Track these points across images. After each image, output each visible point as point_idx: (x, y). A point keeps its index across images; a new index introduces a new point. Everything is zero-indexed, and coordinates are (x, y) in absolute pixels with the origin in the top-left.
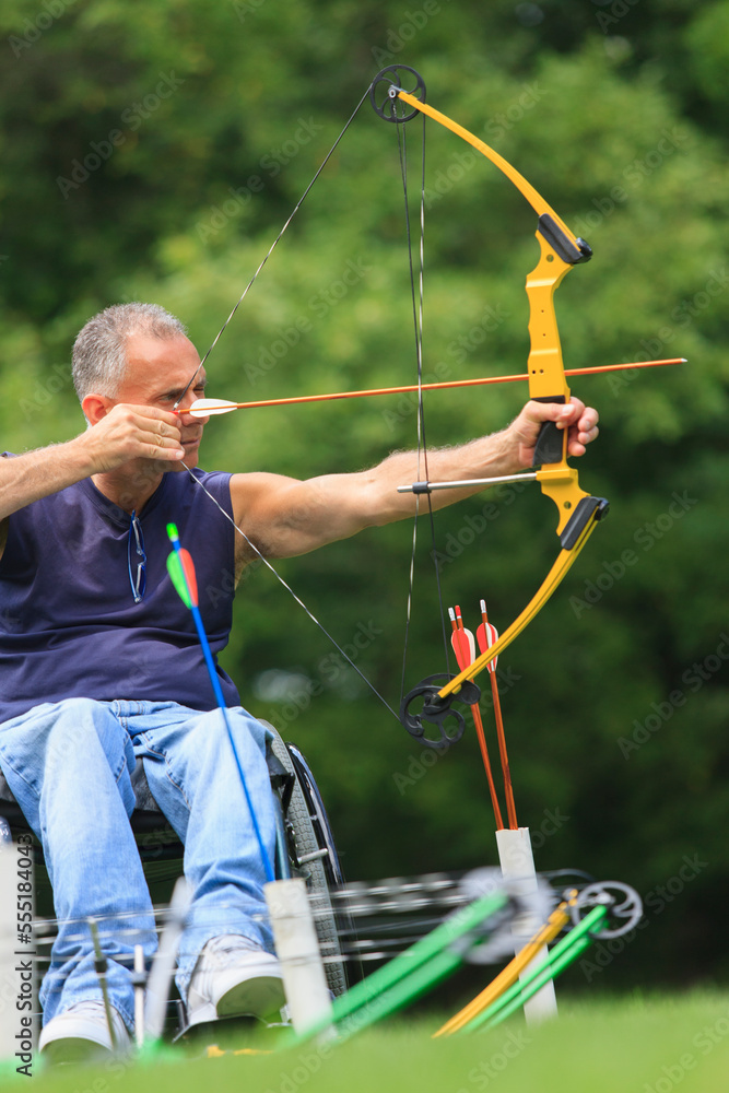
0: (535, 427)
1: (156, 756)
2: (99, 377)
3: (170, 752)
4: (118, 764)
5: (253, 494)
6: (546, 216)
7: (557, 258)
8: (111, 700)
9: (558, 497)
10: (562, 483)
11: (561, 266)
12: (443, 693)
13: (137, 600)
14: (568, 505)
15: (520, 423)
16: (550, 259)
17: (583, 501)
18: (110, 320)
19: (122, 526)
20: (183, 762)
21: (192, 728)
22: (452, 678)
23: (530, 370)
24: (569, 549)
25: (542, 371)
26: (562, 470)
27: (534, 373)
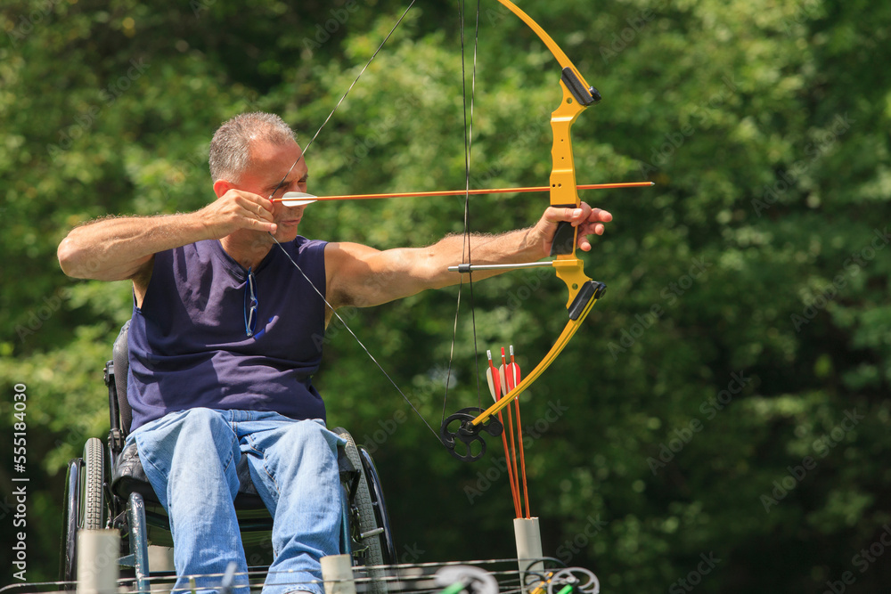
0: (554, 227)
1: (258, 452)
2: (229, 168)
3: (267, 451)
4: (226, 457)
5: (341, 259)
6: (568, 69)
7: (574, 101)
8: (227, 410)
9: (569, 281)
10: (571, 270)
11: (577, 108)
12: (475, 422)
13: (249, 334)
14: (575, 287)
15: (542, 224)
16: (569, 101)
17: (587, 284)
18: (239, 126)
19: (241, 278)
20: (276, 458)
21: (284, 433)
22: (483, 411)
23: (551, 185)
24: (574, 320)
25: (560, 185)
26: (571, 260)
27: (554, 186)
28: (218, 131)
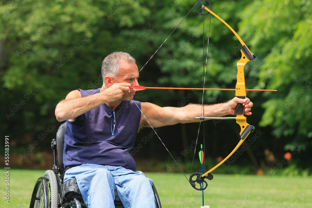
1: (121, 185)
5: (147, 109)
6: (244, 46)
7: (246, 57)
9: (241, 125)
10: (242, 121)
11: (247, 60)
12: (203, 176)
13: (113, 135)
14: (243, 127)
16: (244, 58)
17: (248, 126)
18: (115, 56)
20: (130, 189)
22: (206, 172)
23: (236, 88)
24: (243, 139)
25: (239, 89)
26: (242, 117)
27: (237, 89)
28: (106, 58)
